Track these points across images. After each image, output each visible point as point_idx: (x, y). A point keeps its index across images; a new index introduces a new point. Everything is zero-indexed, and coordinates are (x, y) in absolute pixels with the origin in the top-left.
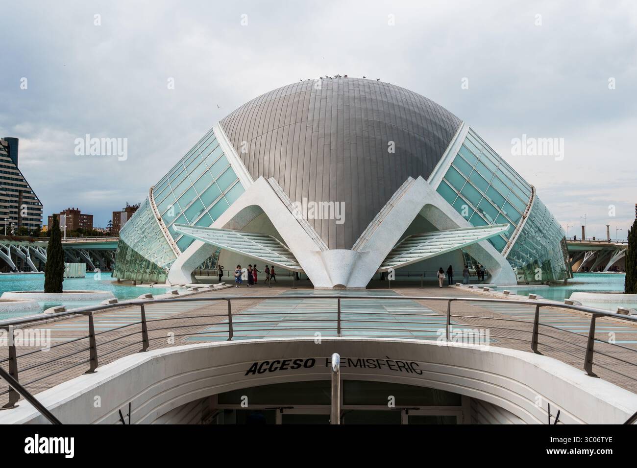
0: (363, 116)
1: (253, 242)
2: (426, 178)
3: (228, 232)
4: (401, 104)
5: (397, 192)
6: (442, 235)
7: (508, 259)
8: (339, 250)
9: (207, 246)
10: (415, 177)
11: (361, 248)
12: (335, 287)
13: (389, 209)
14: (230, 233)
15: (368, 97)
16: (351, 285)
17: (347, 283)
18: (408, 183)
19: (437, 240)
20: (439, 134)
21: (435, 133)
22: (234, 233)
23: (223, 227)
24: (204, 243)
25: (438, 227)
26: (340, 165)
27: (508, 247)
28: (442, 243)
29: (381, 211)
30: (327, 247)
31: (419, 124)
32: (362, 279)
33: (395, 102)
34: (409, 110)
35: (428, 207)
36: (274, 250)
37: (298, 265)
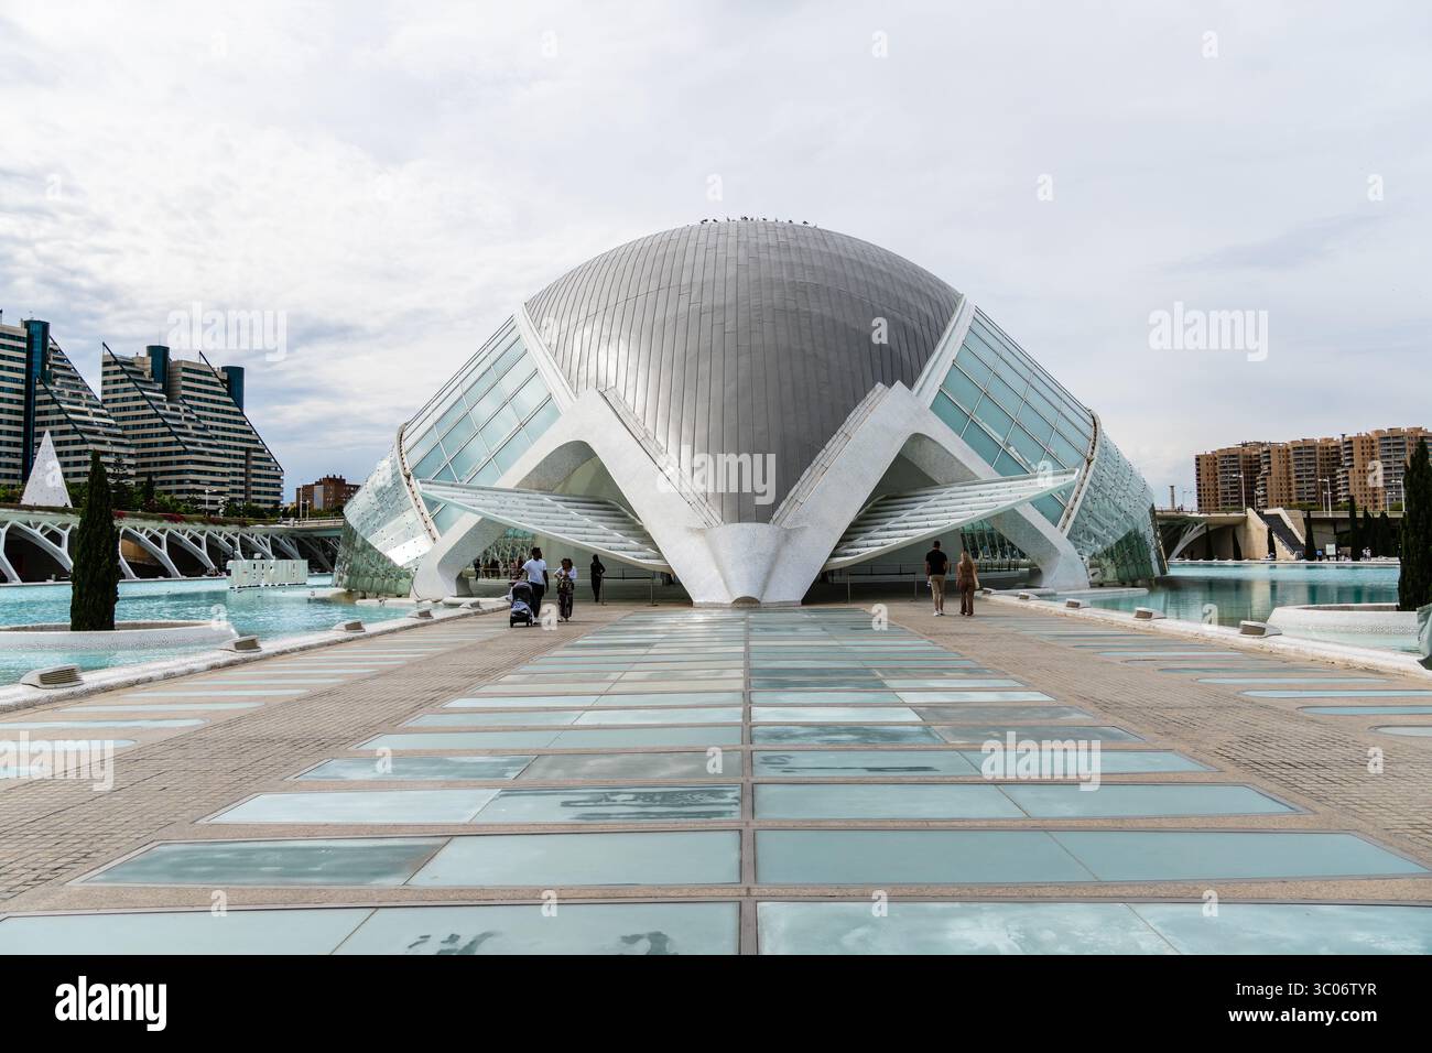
0: (785, 275)
1: (573, 513)
2: (910, 385)
3: (526, 495)
4: (853, 257)
5: (855, 411)
6: (946, 493)
7: (1069, 537)
8: (745, 525)
9: (485, 525)
10: (890, 384)
11: (789, 519)
12: (737, 601)
13: (843, 442)
14: (531, 496)
15: (793, 244)
16: (771, 597)
17: (762, 595)
18: (875, 395)
19: (938, 503)
20: (926, 309)
21: (920, 306)
22: (537, 496)
23: (518, 486)
24: (480, 518)
25: (937, 478)
26: (744, 360)
27: (1068, 517)
28: (947, 508)
29: (827, 446)
30: (719, 520)
31: (891, 290)
32: (793, 585)
33: (842, 253)
34: (870, 267)
35: (917, 438)
36: (614, 528)
37: (660, 556)
